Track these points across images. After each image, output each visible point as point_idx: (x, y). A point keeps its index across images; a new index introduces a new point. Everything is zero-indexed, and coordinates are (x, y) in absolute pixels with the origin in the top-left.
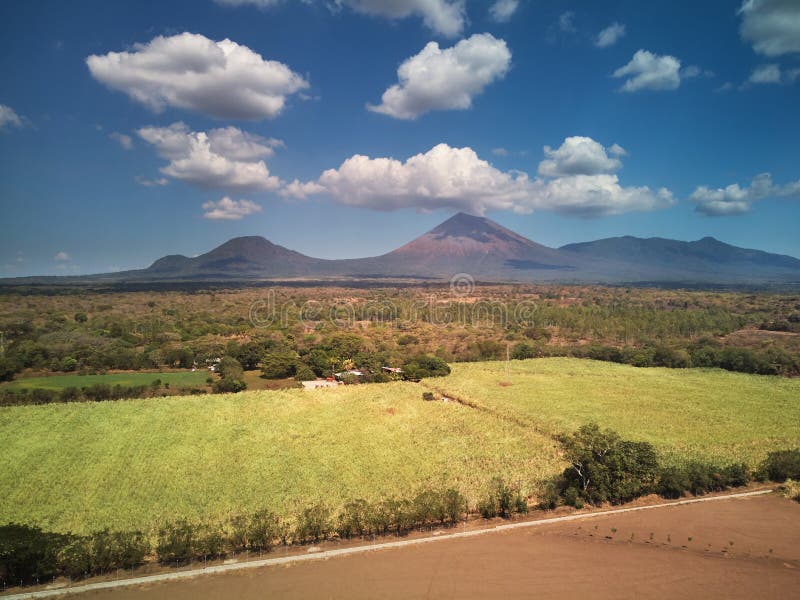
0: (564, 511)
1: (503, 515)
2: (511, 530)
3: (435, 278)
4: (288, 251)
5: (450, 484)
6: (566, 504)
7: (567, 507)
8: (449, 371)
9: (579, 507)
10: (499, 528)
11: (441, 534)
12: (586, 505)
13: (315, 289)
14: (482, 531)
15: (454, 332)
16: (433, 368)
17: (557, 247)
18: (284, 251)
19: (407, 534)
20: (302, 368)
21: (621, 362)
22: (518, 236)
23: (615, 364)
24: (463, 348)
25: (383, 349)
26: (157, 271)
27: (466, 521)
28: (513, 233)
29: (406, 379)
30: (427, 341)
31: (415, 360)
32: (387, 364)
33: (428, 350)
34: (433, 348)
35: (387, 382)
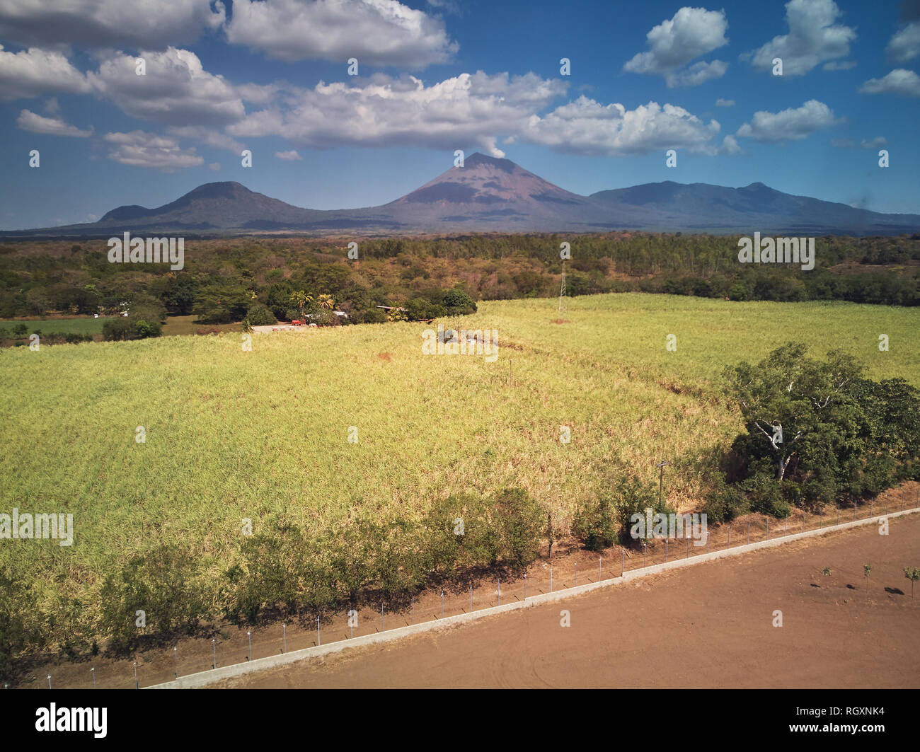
0: (753, 524)
1: (627, 540)
2: (657, 577)
4: (270, 199)
5: (501, 477)
6: (753, 510)
7: (757, 516)
8: (475, 309)
9: (780, 516)
10: (629, 576)
11: (498, 600)
12: (793, 509)
14: (591, 587)
15: (478, 266)
16: (451, 305)
18: (266, 201)
19: (407, 604)
21: (710, 297)
23: (703, 299)
24: (491, 283)
25: (378, 285)
27: (547, 558)
29: (411, 319)
30: (440, 277)
31: (426, 295)
32: (383, 303)
33: (443, 284)
34: (450, 284)
35: (382, 322)
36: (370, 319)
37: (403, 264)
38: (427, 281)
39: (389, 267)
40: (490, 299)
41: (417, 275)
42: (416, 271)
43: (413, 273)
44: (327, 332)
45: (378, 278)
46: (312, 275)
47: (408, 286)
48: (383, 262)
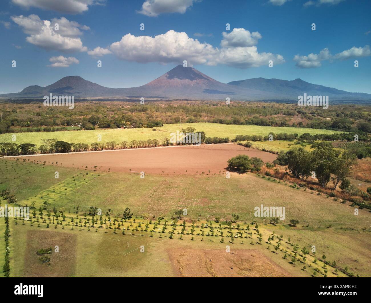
1: (167, 145)
2: (169, 147)
3: (167, 98)
7: (182, 145)
8: (163, 126)
13: (109, 102)
15: (167, 115)
16: (157, 124)
17: (227, 83)
18: (91, 84)
20: (112, 125)
22: (208, 77)
24: (169, 119)
25: (140, 120)
26: (26, 94)
27: (158, 146)
28: (205, 76)
29: (148, 127)
30: (156, 118)
31: (152, 122)
32: (141, 124)
33: (157, 120)
34: (158, 120)
35: (141, 128)
36: (139, 127)
37: (147, 114)
38: (152, 119)
39: (143, 115)
40: (168, 124)
41: (150, 117)
42: (150, 116)
43: (149, 117)
44: (130, 129)
45: (140, 118)
46: (124, 117)
47: (148, 120)
48: (141, 113)
